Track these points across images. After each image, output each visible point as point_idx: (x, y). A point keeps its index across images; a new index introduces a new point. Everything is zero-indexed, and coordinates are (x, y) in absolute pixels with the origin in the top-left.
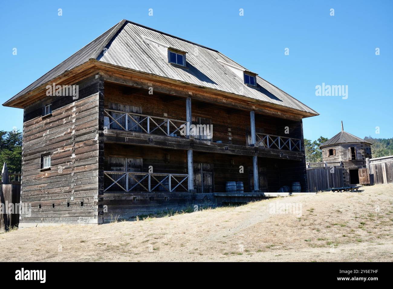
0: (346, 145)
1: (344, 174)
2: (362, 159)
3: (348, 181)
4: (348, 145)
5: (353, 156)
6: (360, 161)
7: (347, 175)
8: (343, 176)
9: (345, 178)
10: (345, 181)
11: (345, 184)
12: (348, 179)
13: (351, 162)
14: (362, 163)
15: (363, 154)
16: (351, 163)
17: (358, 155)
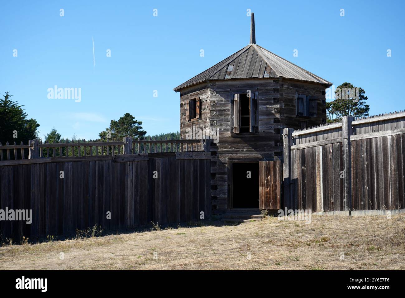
0: (228, 86)
1: (213, 175)
2: (273, 131)
3: (225, 199)
4: (232, 86)
5: (244, 121)
6: (266, 138)
7: (222, 179)
8: (212, 182)
9: (215, 188)
10: (215, 198)
11: (215, 207)
12: (224, 193)
13: (239, 139)
14: (272, 143)
15: (278, 116)
16: (239, 142)
17: (262, 117)
